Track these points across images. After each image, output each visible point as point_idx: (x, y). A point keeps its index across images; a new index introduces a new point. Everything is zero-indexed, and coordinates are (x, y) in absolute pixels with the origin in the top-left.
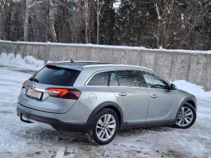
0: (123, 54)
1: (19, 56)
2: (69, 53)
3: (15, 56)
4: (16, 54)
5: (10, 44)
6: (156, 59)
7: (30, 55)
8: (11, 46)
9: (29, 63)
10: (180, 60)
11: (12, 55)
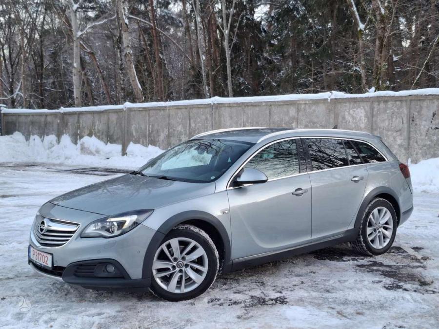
0: (292, 112)
1: (66, 139)
2: (173, 122)
3: (59, 141)
4: (59, 136)
5: (46, 115)
6: (371, 116)
7: (90, 135)
8: (49, 119)
9: (91, 153)
10: (427, 112)
11: (52, 138)
